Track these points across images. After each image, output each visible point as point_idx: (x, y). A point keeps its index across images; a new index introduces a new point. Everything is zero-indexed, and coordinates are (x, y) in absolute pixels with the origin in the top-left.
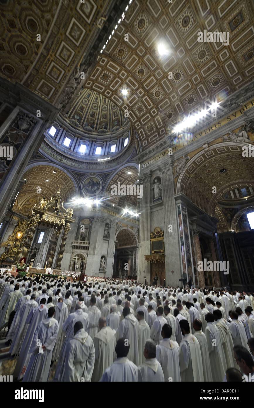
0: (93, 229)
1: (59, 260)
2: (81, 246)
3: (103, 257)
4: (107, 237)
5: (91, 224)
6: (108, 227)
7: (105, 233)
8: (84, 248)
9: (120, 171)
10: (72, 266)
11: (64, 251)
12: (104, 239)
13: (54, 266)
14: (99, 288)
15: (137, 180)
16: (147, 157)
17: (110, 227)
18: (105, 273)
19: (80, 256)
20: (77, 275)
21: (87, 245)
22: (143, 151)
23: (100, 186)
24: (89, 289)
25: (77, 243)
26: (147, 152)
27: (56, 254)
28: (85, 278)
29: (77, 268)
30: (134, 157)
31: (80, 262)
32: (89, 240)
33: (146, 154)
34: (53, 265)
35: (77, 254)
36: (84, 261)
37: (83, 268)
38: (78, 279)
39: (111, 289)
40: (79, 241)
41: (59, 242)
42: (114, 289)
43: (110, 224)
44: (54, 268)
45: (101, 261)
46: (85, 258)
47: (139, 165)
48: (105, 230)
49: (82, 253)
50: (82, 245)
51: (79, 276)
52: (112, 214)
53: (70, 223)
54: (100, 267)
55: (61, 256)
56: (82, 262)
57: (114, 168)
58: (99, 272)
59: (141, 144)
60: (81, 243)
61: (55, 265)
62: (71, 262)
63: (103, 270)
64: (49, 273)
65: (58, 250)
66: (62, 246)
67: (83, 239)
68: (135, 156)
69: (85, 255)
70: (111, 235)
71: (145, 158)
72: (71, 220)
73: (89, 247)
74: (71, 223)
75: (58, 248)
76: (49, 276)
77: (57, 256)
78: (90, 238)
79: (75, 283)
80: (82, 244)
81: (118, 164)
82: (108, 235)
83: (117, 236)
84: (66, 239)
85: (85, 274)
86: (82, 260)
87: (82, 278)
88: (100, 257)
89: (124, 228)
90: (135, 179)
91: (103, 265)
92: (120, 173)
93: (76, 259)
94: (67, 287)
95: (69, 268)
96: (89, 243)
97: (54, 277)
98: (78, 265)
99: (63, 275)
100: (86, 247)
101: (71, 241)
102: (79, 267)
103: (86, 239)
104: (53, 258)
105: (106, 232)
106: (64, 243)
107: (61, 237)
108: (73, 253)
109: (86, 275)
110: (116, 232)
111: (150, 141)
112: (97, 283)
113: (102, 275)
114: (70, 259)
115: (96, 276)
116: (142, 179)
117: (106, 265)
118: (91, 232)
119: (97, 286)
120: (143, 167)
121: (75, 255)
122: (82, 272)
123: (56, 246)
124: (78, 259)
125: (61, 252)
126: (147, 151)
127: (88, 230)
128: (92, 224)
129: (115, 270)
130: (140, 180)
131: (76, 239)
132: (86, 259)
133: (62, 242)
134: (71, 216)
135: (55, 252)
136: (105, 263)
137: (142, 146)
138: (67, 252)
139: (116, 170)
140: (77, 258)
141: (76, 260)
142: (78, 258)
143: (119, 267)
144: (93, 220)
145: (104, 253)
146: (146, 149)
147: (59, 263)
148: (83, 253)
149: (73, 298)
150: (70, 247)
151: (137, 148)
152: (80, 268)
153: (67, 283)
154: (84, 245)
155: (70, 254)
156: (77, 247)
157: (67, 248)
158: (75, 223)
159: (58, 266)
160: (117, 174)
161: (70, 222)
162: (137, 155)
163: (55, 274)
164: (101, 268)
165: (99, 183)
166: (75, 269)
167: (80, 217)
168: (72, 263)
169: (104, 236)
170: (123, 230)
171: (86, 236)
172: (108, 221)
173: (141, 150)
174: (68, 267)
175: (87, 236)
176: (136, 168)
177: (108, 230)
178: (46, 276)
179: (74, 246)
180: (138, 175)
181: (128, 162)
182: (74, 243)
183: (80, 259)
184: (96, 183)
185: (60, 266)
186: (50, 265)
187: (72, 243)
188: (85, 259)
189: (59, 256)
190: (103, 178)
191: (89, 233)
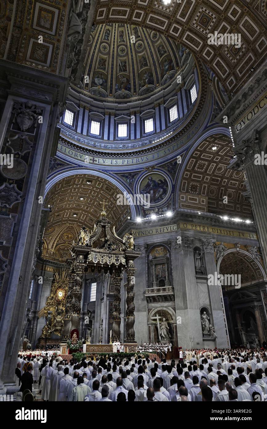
0: (174, 263)
1: (130, 325)
2: (160, 296)
3: (203, 310)
4: (202, 273)
5: (168, 255)
6: (200, 254)
7: (197, 265)
8: (166, 298)
9: (196, 150)
10: (152, 334)
11: (133, 309)
12: (197, 278)
13: (124, 338)
14: (210, 370)
15: (232, 157)
16: (242, 108)
17: (204, 253)
18: (214, 340)
19: (163, 314)
20: (166, 349)
21: (171, 293)
22: (230, 99)
23: (167, 186)
24: (193, 373)
25: (153, 291)
26: (240, 98)
27: (122, 316)
28: (181, 352)
29: (162, 337)
30: (216, 117)
31: (165, 324)
32: (171, 283)
33: (239, 102)
34: (122, 336)
35: (156, 310)
36: (171, 322)
37: (172, 335)
38: (168, 357)
39: (235, 371)
40: (155, 288)
41: (124, 295)
42: (240, 370)
43: (201, 248)
44: (125, 342)
45: (202, 318)
46: (171, 316)
47: (230, 128)
48: (195, 260)
49: (164, 309)
50: (161, 293)
51: (168, 349)
52: (202, 229)
53: (133, 260)
54: (203, 329)
55: (131, 318)
56: (169, 324)
57: (185, 147)
58: (204, 340)
59: (223, 86)
60: (159, 290)
61: (124, 336)
62: (149, 327)
63: (210, 335)
64: (118, 351)
65: (125, 308)
66: (130, 300)
67: (162, 283)
68: (218, 114)
69: (171, 311)
70: (208, 267)
71: (237, 112)
72: (134, 254)
73: (174, 295)
74: (136, 260)
75: (123, 306)
76: (120, 356)
77: (125, 320)
78: (172, 279)
79: (165, 364)
80: (161, 291)
81: (189, 139)
82: (203, 269)
83: (220, 267)
84: (132, 287)
85: (179, 346)
86: (167, 320)
87: (174, 353)
88: (199, 311)
89: (230, 251)
90: (229, 156)
91: (207, 325)
92: (196, 154)
93: (158, 320)
94: (153, 372)
95: (150, 338)
96: (173, 288)
97: (128, 357)
98: (163, 332)
99: (141, 351)
100: (169, 295)
101: (142, 290)
102: (166, 333)
103: (166, 281)
104: (119, 324)
105: (199, 263)
106: (131, 294)
107: (125, 286)
108: (149, 310)
109: (181, 348)
110: (217, 261)
111: (240, 75)
112: (205, 361)
113: (211, 345)
114: (146, 321)
115: (198, 347)
116: (241, 152)
117: (213, 326)
118: (171, 269)
119: (206, 366)
120: (239, 128)
121: (153, 313)
122: (172, 342)
123: (119, 303)
124: (160, 320)
125: (130, 312)
126: (239, 96)
127: (166, 266)
128: (170, 255)
129: (233, 333)
130: (239, 154)
131: (150, 285)
132: (174, 318)
133: (128, 294)
134: (132, 247)
135: (120, 314)
136: (209, 320)
137: (226, 90)
138: (139, 311)
139: (188, 149)
140: (158, 317)
141: (158, 322)
142: (160, 317)
143: (240, 327)
144: (170, 247)
145: (204, 301)
146: (236, 93)
147: (130, 330)
148: (166, 307)
149: (169, 391)
150: (143, 300)
151: (216, 98)
152: (167, 335)
153: (152, 364)
154: (165, 294)
155: (145, 313)
156: (154, 299)
157: (139, 302)
158: (142, 258)
159: (130, 337)
160: (192, 157)
161: (133, 258)
162: (221, 110)
163: (128, 352)
164: (206, 332)
165: (165, 180)
166: (160, 337)
167: (147, 245)
168: (152, 328)
169: (196, 272)
170: (228, 254)
171: (165, 277)
172: (198, 244)
173: (226, 98)
174: (146, 336)
175: (167, 277)
176: (225, 136)
177: (200, 259)
178: (115, 356)
179: (149, 297)
180: (231, 147)
181: (207, 128)
182: (147, 293)
183: (164, 319)
184: (159, 182)
185: (133, 335)
186: (116, 337)
187: (144, 293)
188: (172, 319)
189: (128, 318)
190: (169, 171)
191: (168, 270)
